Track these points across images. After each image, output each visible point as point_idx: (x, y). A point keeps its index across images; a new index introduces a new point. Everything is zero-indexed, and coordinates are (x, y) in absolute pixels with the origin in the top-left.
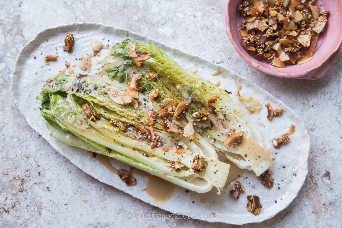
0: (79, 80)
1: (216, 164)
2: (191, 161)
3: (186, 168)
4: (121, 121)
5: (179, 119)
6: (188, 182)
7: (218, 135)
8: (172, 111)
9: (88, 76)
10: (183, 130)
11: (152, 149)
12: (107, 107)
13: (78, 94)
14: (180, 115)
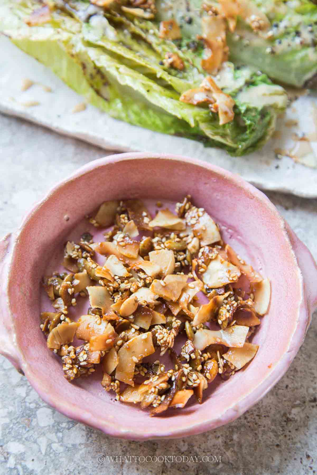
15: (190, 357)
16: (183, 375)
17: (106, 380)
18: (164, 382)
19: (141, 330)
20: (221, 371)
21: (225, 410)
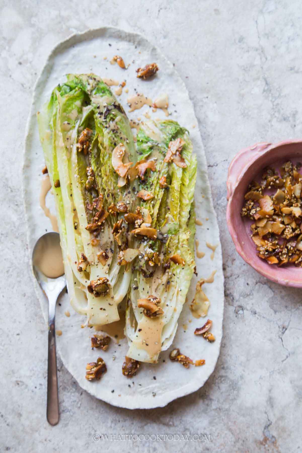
0: (113, 107)
1: (111, 304)
2: (98, 276)
3: (87, 276)
4: (95, 178)
5: (135, 237)
6: (75, 286)
7: (143, 289)
8: (138, 225)
9: (123, 115)
10: (127, 248)
11: (86, 229)
12: (101, 155)
13: (97, 115)
14: (140, 235)
15: (290, 248)
16: (281, 252)
17: (254, 226)
18: (272, 248)
19: (283, 223)
20: (296, 262)
21: (283, 280)
